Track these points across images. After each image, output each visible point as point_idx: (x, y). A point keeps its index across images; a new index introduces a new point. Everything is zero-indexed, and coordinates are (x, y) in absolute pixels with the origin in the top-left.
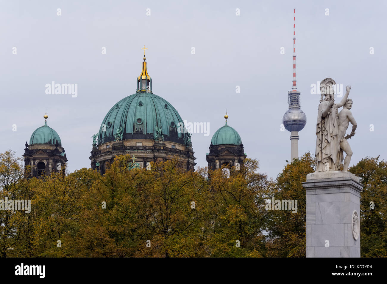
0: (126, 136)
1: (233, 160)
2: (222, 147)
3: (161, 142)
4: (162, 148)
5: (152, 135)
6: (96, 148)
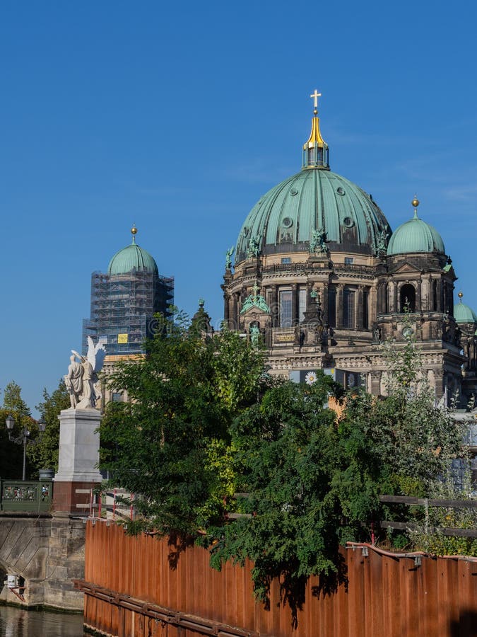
0: (265, 249)
2: (400, 259)
4: (323, 265)
5: (307, 244)
6: (229, 272)
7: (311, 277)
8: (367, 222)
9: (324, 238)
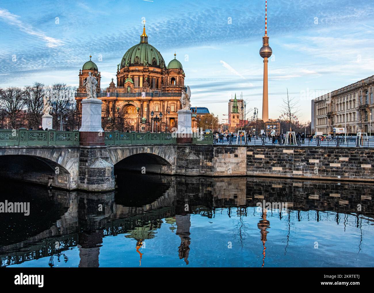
0: (130, 65)
1: (176, 77)
2: (171, 70)
3: (147, 68)
4: (147, 71)
5: (143, 64)
6: (118, 71)
7: (144, 74)
8: (159, 59)
9: (148, 62)
